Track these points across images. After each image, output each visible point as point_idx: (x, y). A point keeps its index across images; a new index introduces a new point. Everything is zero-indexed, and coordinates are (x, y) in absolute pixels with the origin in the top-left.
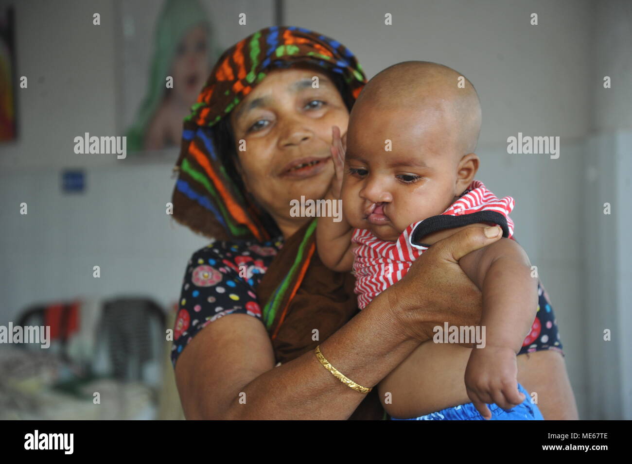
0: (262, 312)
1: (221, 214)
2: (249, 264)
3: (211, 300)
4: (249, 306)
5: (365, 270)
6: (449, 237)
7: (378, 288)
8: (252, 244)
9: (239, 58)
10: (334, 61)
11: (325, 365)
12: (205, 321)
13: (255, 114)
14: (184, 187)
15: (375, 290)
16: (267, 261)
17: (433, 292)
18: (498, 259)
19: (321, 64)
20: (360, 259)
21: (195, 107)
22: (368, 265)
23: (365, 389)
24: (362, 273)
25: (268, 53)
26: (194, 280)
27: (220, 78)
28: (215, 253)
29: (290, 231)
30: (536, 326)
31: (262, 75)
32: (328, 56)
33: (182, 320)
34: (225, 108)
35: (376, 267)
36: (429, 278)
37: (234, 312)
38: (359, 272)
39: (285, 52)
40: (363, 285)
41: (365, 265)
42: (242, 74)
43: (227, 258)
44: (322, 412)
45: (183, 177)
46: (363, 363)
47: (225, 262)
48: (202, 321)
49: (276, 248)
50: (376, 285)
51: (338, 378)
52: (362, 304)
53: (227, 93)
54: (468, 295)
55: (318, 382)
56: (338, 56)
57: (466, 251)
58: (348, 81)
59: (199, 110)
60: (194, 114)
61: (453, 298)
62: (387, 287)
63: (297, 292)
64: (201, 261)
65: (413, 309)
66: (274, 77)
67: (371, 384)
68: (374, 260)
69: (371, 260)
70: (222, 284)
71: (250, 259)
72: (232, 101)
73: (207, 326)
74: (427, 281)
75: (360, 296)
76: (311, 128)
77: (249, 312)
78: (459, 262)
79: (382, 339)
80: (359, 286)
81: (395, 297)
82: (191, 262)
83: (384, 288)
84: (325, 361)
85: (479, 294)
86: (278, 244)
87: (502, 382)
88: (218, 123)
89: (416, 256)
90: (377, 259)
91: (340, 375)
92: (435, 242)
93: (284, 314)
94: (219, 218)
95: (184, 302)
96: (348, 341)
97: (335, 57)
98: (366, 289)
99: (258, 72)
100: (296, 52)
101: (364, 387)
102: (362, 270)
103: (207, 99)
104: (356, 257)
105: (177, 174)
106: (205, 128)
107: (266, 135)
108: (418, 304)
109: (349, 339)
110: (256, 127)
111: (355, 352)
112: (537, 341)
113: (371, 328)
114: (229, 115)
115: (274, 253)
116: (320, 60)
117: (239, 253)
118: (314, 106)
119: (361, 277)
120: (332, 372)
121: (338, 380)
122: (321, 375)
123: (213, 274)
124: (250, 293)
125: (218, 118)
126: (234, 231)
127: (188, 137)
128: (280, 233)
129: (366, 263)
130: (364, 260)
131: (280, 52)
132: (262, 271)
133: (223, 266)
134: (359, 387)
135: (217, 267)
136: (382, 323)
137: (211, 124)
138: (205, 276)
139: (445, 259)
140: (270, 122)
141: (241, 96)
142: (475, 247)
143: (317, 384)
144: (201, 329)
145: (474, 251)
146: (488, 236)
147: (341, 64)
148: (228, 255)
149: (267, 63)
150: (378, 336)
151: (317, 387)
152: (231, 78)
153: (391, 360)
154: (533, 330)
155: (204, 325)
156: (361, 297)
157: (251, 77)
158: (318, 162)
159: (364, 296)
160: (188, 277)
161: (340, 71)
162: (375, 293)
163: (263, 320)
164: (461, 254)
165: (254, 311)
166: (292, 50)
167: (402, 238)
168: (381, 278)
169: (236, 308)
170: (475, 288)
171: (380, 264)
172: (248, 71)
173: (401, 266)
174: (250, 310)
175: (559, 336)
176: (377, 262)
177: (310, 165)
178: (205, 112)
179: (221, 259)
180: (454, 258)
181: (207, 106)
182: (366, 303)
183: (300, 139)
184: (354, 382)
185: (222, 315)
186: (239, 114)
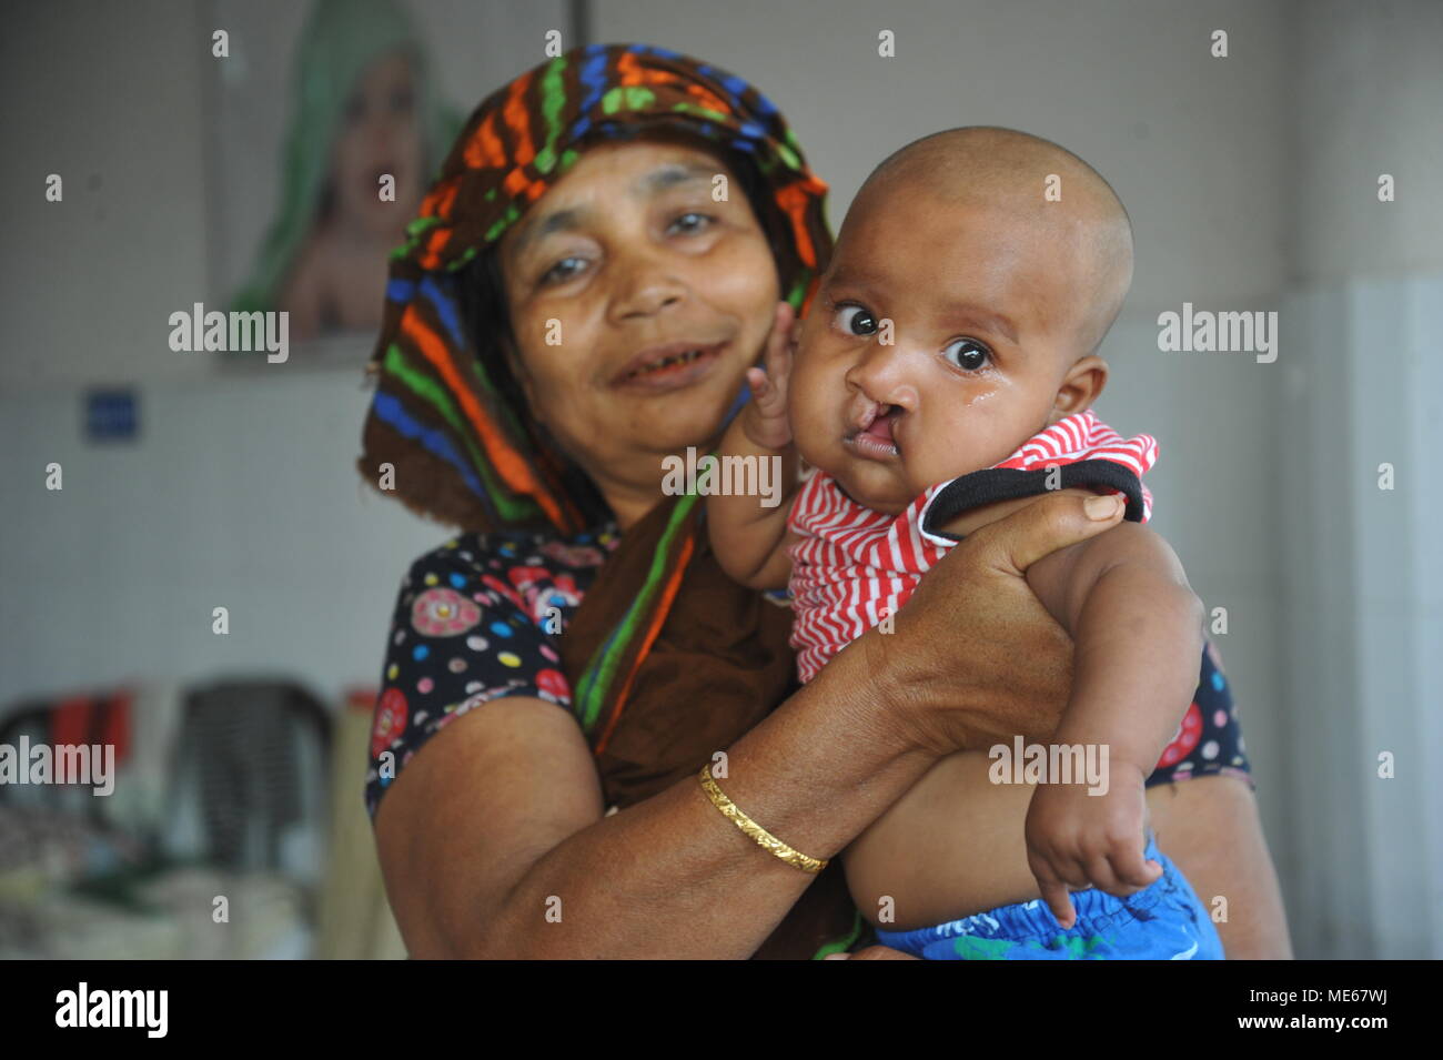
0: (572, 692)
1: (475, 471)
2: (542, 585)
3: (456, 666)
4: (544, 680)
5: (815, 595)
6: (1003, 519)
7: (844, 634)
8: (547, 540)
9: (517, 117)
10: (733, 123)
11: (722, 808)
12: (442, 715)
13: (557, 245)
14: (392, 410)
15: (836, 639)
16: (583, 578)
17: (965, 641)
18: (1115, 567)
19: (706, 131)
20: (804, 570)
21: (415, 228)
22: (822, 581)
23: (812, 862)
24: (808, 599)
25: (585, 106)
26: (416, 622)
27: (474, 160)
28: (463, 561)
29: (633, 509)
30: (1191, 723)
31: (570, 156)
32: (720, 111)
33: (389, 712)
34: (487, 229)
35: (841, 586)
36: (957, 610)
37: (512, 693)
38: (802, 597)
39: (624, 104)
40: (810, 627)
41: (816, 583)
42: (524, 153)
43: (490, 571)
44: (715, 915)
45: (389, 386)
46: (809, 802)
47: (488, 580)
48: (436, 713)
49: (602, 549)
50: (840, 627)
51: (752, 837)
52: (807, 671)
53: (491, 195)
54: (1044, 648)
55: (706, 845)
56: (742, 112)
57: (1044, 550)
58: (766, 168)
59: (426, 235)
60: (415, 242)
61: (1008, 654)
62: (864, 630)
63: (654, 647)
64: (431, 579)
65: (922, 678)
66: (598, 161)
67: (825, 852)
68: (835, 570)
69: (830, 570)
70: (481, 630)
71: (543, 574)
72: (502, 214)
73: (449, 724)
74: (952, 615)
75: (802, 654)
76: (683, 276)
77: (543, 694)
78: (1026, 573)
79: (852, 747)
80: (800, 631)
81: (882, 652)
82: (408, 582)
83: (858, 633)
84: (724, 798)
85: (1069, 647)
86: (605, 539)
87: (1109, 838)
88: (470, 264)
89: (932, 561)
90: (843, 569)
91: (757, 830)
92: (974, 529)
93: (623, 697)
94: (471, 482)
95: (394, 671)
96: (776, 753)
97: (734, 113)
98: (816, 637)
99: (560, 149)
100: (646, 103)
101: (810, 857)
102: (810, 595)
103: (445, 208)
104: (796, 564)
105: (375, 379)
106: (439, 275)
107: (582, 293)
108: (933, 668)
109: (776, 748)
110: (558, 272)
111: (791, 777)
112: (1194, 755)
113: (828, 721)
114: (493, 248)
115: (597, 559)
116: (702, 120)
117: (519, 561)
118: (690, 227)
119: (807, 610)
120: (739, 823)
121: (751, 841)
122: (713, 829)
123: (459, 607)
124: (546, 651)
125: (470, 254)
126: (506, 509)
127: (399, 296)
128: (610, 514)
129: (817, 576)
130: (813, 572)
131: (612, 103)
132: (573, 600)
133: (484, 589)
134: (798, 858)
135: (467, 592)
136: (852, 711)
137: (453, 266)
138: (443, 612)
139: (994, 567)
140: (590, 263)
141: (523, 202)
142: (1062, 542)
143: (704, 851)
144: (435, 731)
145: (1058, 550)
146: (1093, 517)
147: (751, 130)
148: (494, 564)
149: (582, 127)
150: (843, 739)
151: (703, 858)
152: (500, 161)
153: (873, 796)
154: (1185, 730)
155: (441, 724)
156: (805, 655)
157: (546, 161)
158: (700, 353)
159: (812, 653)
160: (403, 616)
161: (748, 147)
162: (837, 645)
163: (575, 711)
164: (1031, 556)
165: (556, 691)
166: (639, 99)
167: (903, 520)
168: (852, 612)
169: (513, 684)
170: (1060, 634)
171: (848, 581)
172: (538, 146)
173: (897, 585)
174: (546, 688)
175: (1242, 745)
176: (843, 575)
177: (680, 361)
178: (439, 240)
179: (479, 575)
180: (1014, 565)
181: (443, 226)
182: (814, 668)
183: (657, 302)
184: (789, 846)
185: (481, 701)
186: (520, 244)
